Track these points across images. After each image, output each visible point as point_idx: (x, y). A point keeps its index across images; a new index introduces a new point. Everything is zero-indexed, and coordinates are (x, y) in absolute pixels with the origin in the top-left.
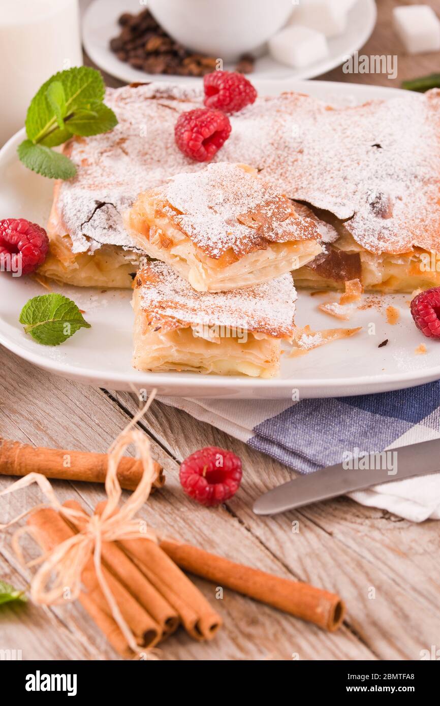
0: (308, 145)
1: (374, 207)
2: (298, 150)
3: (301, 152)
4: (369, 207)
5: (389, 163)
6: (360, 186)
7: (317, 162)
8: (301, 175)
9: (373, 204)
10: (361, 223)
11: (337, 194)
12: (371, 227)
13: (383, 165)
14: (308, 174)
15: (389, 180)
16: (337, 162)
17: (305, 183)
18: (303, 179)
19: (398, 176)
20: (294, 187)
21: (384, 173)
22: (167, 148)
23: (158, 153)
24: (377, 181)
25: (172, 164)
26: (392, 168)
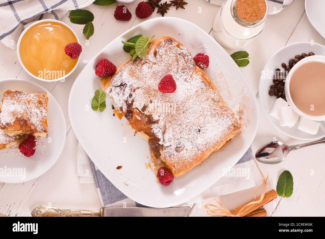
0: (186, 113)
1: (176, 148)
2: (184, 111)
3: (184, 112)
4: (175, 147)
5: (195, 139)
6: (181, 139)
7: (182, 120)
8: (175, 119)
9: (177, 147)
10: (169, 149)
11: (174, 135)
12: (170, 152)
13: (193, 138)
14: (177, 121)
15: (190, 143)
16: (186, 125)
17: (174, 123)
18: (175, 121)
19: (193, 144)
20: (171, 120)
21: (191, 140)
22: (160, 77)
23: (157, 76)
24: (187, 140)
25: (157, 83)
26: (194, 141)
